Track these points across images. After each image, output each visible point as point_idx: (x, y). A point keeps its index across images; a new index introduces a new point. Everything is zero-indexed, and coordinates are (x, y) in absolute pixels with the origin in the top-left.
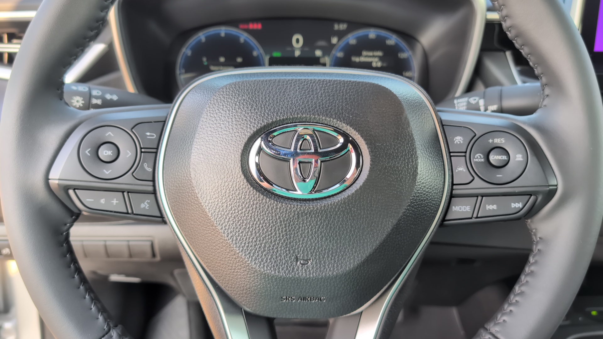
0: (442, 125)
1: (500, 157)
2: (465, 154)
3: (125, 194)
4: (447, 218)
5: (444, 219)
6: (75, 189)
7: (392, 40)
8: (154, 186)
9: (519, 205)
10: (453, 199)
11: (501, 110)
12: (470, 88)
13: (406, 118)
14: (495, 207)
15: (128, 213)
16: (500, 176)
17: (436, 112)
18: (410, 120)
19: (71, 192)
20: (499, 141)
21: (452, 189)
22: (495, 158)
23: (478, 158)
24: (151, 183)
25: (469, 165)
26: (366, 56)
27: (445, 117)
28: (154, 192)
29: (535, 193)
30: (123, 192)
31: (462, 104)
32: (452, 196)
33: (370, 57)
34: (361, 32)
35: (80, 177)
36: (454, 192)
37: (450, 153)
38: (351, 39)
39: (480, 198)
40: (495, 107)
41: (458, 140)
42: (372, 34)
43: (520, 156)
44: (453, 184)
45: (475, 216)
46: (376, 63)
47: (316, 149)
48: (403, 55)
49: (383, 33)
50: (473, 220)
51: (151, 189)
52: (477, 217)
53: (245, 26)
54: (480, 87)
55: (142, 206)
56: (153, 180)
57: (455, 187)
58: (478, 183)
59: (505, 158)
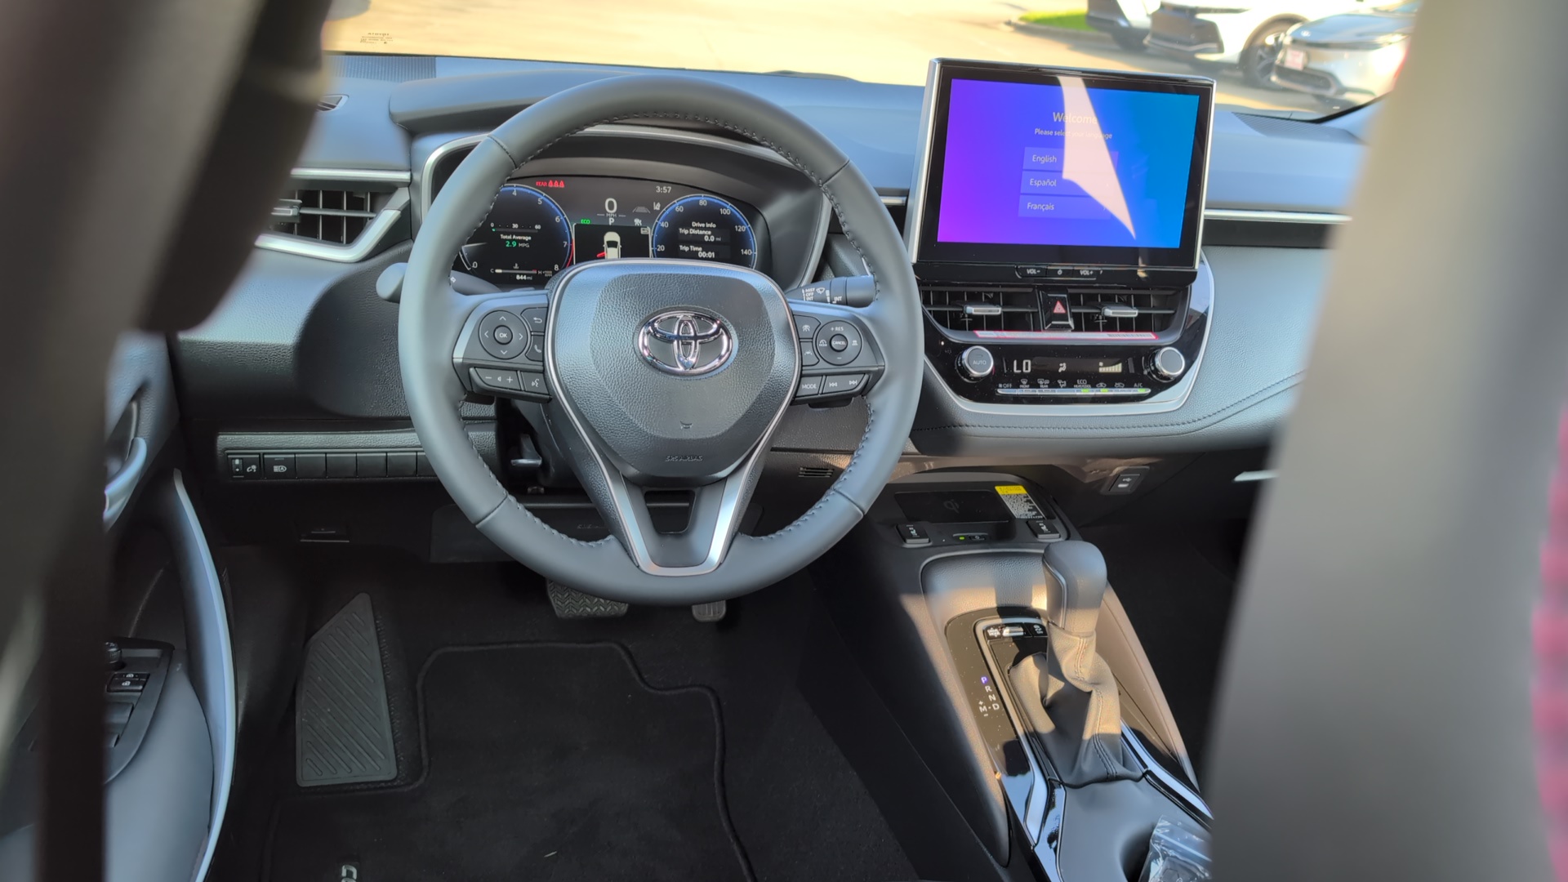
0: (793, 315)
1: (839, 343)
2: (813, 340)
3: (518, 372)
4: (798, 395)
5: (795, 396)
6: (475, 366)
7: (728, 209)
8: (544, 366)
9: (854, 383)
10: (803, 379)
11: (846, 302)
12: (817, 277)
13: (765, 309)
14: (836, 384)
15: (521, 390)
16: (840, 359)
17: (787, 303)
18: (768, 310)
19: (472, 370)
20: (839, 329)
21: (802, 370)
22: (836, 343)
23: (823, 343)
24: (541, 364)
25: (816, 349)
26: (696, 228)
27: (795, 308)
28: (544, 372)
29: (868, 372)
30: (517, 371)
31: (809, 294)
32: (802, 376)
33: (701, 228)
34: (690, 198)
35: (481, 357)
36: (804, 372)
37: (799, 339)
38: (678, 206)
39: (824, 377)
40: (839, 298)
41: (806, 327)
42: (703, 200)
43: (855, 341)
44: (802, 366)
45: (820, 392)
46: (709, 236)
47: (695, 334)
48: (741, 229)
49: (716, 200)
50: (819, 395)
51: (541, 368)
52: (822, 393)
53: (544, 184)
54: (829, 273)
55: (533, 384)
56: (543, 361)
57: (804, 368)
58: (822, 364)
59: (843, 343)
